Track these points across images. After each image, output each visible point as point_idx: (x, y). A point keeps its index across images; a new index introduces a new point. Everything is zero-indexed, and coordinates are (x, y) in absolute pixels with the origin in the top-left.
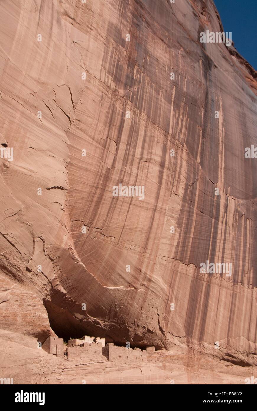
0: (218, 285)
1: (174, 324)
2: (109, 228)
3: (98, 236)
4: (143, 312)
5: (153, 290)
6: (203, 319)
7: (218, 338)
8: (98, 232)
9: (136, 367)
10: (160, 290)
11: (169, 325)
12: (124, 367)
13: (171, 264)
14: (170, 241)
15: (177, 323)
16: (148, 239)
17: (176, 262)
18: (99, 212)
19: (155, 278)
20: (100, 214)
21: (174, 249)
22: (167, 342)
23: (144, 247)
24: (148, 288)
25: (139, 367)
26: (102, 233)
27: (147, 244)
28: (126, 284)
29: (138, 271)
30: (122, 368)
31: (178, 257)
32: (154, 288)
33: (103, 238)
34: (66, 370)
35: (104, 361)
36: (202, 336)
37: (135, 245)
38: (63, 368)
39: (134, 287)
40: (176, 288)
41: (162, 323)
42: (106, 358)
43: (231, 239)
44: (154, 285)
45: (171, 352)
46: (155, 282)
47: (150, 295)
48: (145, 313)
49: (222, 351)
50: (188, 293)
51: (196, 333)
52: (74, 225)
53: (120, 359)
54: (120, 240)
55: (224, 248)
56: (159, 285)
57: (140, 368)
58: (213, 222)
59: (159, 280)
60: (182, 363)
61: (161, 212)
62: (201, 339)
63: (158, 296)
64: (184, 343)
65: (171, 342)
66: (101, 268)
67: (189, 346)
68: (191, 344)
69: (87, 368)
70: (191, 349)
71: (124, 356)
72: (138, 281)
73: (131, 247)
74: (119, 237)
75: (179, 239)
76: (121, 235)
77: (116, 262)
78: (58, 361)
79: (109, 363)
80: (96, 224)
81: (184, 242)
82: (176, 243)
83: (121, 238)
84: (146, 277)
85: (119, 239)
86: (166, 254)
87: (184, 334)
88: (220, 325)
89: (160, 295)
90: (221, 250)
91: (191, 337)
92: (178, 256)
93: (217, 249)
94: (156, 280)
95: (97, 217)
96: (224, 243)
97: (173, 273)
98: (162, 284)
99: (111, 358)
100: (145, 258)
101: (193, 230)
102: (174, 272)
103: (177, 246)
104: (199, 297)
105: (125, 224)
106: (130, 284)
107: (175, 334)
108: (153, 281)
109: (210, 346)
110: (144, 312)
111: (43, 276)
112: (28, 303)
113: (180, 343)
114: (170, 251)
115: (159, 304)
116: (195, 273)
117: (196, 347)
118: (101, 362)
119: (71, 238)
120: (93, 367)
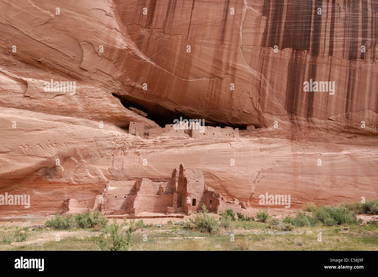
0: (327, 64)
1: (271, 105)
2: (172, 27)
3: (162, 36)
4: (234, 97)
5: (240, 77)
6: (310, 98)
7: (332, 113)
8: (161, 32)
9: (225, 142)
10: (248, 76)
11: (266, 106)
12: (210, 142)
13: (259, 51)
14: (254, 30)
15: (276, 103)
16: (224, 31)
17: (266, 49)
18: (156, 14)
19: (240, 66)
21: (261, 37)
22: (266, 120)
23: (221, 39)
24: (235, 76)
25: (228, 141)
26: (165, 32)
27: (224, 36)
28: (208, 76)
29: (219, 62)
30: (206, 142)
31: (267, 44)
32: (241, 75)
33: (168, 37)
34: (146, 145)
35: (186, 138)
36: (311, 112)
37: (209, 39)
38: (142, 143)
39: (217, 77)
40: (269, 72)
41: (257, 105)
42: (188, 136)
43: (343, 16)
44: (240, 73)
45: (271, 128)
46: (241, 69)
48: (237, 98)
49: (338, 125)
50: (286, 76)
51: (302, 110)
52: (131, 29)
53: (205, 136)
55: (332, 27)
56: (246, 71)
57: (230, 142)
59: (245, 68)
60: (285, 137)
61: (237, 3)
62: (309, 116)
63: (247, 82)
64: (286, 120)
65: (270, 121)
67: (293, 122)
68: (295, 121)
69: (166, 144)
70: (296, 125)
71: (210, 134)
72: (221, 71)
73: (204, 41)
74: (187, 33)
75: (267, 26)
76: (189, 32)
78: (135, 139)
79: (192, 139)
80: (156, 25)
81: (274, 28)
82: (262, 31)
83: (190, 35)
84: (229, 66)
85: (188, 36)
86: (251, 42)
87: (285, 112)
88: (334, 101)
89: (250, 81)
90: (328, 30)
91: (296, 114)
92: (267, 42)
93: (323, 29)
94: (242, 67)
95: (155, 18)
96: (332, 22)
97: (263, 59)
98: (249, 71)
99: (193, 135)
100: (223, 49)
101: (284, 15)
102: (265, 59)
103: (265, 34)
104: (302, 77)
105: (191, 21)
106: (213, 76)
107: (274, 113)
108: (238, 69)
109: (322, 121)
110: (235, 98)
111: (105, 75)
112: (90, 96)
113: (281, 121)
114: (256, 40)
115: (250, 89)
116: (292, 56)
117: (303, 123)
118: (182, 138)
119: (131, 41)
120: (173, 143)
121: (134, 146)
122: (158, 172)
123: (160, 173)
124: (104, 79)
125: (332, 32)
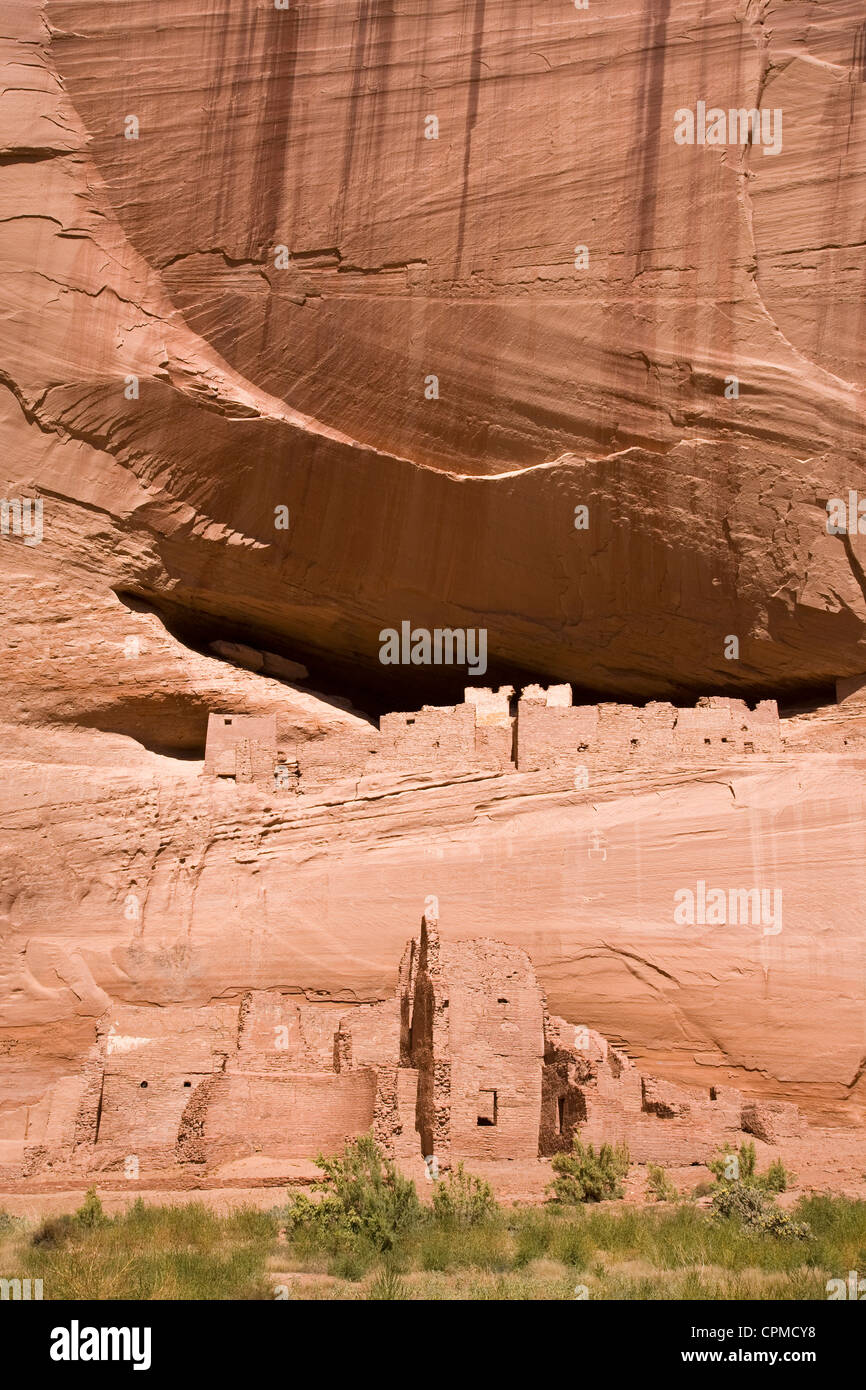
2: (375, 232)
3: (329, 282)
4: (741, 535)
5: (762, 425)
8: (325, 265)
10: (809, 415)
12: (612, 787)
14: (821, 164)
16: (647, 204)
18: (290, 184)
19: (755, 368)
20: (298, 190)
23: (634, 247)
24: (730, 425)
25: (720, 775)
26: (343, 264)
27: (652, 228)
28: (586, 440)
29: (634, 363)
30: (594, 790)
32: (766, 416)
33: (361, 281)
34: (285, 825)
35: (483, 774)
38: (267, 819)
39: (633, 441)
44: (759, 402)
46: (762, 384)
47: (754, 458)
48: (758, 539)
52: (180, 277)
53: (586, 757)
54: (465, 261)
56: (795, 391)
57: (725, 780)
59: (784, 373)
63: (808, 447)
69: (385, 811)
71: (615, 741)
72: (653, 408)
73: (542, 272)
74: (454, 247)
76: (461, 239)
78: (236, 798)
79: (516, 778)
80: (295, 237)
83: (466, 253)
84: (695, 376)
85: (458, 259)
86: (804, 236)
94: (765, 375)
95: (288, 206)
98: (812, 384)
99: (524, 757)
105: (466, 184)
106: (607, 437)
108: (747, 387)
110: (749, 537)
111: (75, 508)
112: (14, 615)
114: (833, 215)
115: (827, 483)
118: (466, 778)
119: (186, 333)
120: (421, 804)
121: (232, 835)
122: (349, 957)
123: (358, 960)
124: (76, 528)
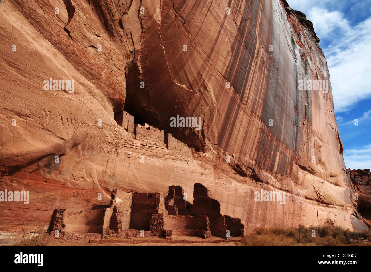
0: (243, 110)
1: (212, 131)
2: (190, 23)
3: (181, 26)
6: (230, 134)
7: (235, 151)
9: (185, 160)
10: (210, 100)
11: (209, 132)
12: (178, 158)
13: (221, 80)
15: (215, 132)
16: (212, 50)
17: (224, 80)
19: (210, 88)
20: (187, 4)
21: (225, 68)
22: (206, 145)
23: (209, 56)
24: (203, 95)
25: (187, 160)
26: (184, 25)
27: (211, 54)
28: (188, 85)
29: (200, 76)
30: (176, 158)
31: (226, 77)
32: (207, 96)
34: (134, 147)
35: (164, 148)
36: (227, 147)
37: (203, 51)
38: (132, 144)
39: (193, 90)
40: (220, 102)
41: (205, 129)
42: (166, 146)
43: (256, 77)
44: (207, 93)
45: (207, 154)
46: (209, 91)
47: (202, 102)
49: (235, 162)
50: (226, 110)
51: (224, 143)
53: (176, 150)
55: (252, 83)
58: (250, 58)
59: (211, 90)
60: (212, 165)
61: (225, 31)
62: (225, 150)
63: (207, 105)
64: (215, 149)
65: (208, 147)
66: (174, 61)
67: (218, 153)
68: (219, 152)
69: (151, 150)
70: (219, 156)
71: (179, 148)
72: (197, 85)
73: (200, 50)
75: (230, 61)
76: (196, 35)
77: (187, 60)
78: (128, 136)
79: (168, 151)
81: (232, 66)
82: (227, 64)
84: (204, 84)
85: (195, 39)
86: (220, 70)
87: (216, 142)
88: (238, 142)
89: (209, 105)
90: (250, 84)
91: (220, 146)
92: (226, 75)
93: (248, 82)
95: (185, 6)
96: (253, 79)
97: (221, 89)
98: (212, 94)
99: (169, 147)
100: (207, 66)
101: (239, 58)
103: (228, 67)
104: (232, 115)
105: (202, 26)
106: (191, 86)
107: (211, 141)
108: (207, 90)
111: (131, 41)
112: (114, 62)
113: (213, 149)
114: (223, 69)
115: (207, 112)
116: (233, 95)
117: (222, 155)
118: (162, 148)
120: (155, 151)
121: (126, 146)
124: (129, 47)
125: (251, 86)
